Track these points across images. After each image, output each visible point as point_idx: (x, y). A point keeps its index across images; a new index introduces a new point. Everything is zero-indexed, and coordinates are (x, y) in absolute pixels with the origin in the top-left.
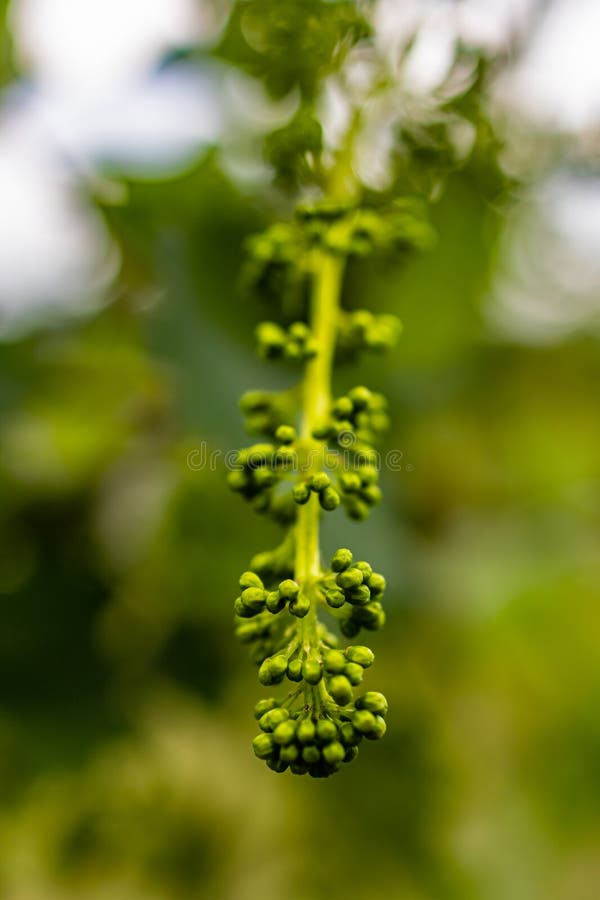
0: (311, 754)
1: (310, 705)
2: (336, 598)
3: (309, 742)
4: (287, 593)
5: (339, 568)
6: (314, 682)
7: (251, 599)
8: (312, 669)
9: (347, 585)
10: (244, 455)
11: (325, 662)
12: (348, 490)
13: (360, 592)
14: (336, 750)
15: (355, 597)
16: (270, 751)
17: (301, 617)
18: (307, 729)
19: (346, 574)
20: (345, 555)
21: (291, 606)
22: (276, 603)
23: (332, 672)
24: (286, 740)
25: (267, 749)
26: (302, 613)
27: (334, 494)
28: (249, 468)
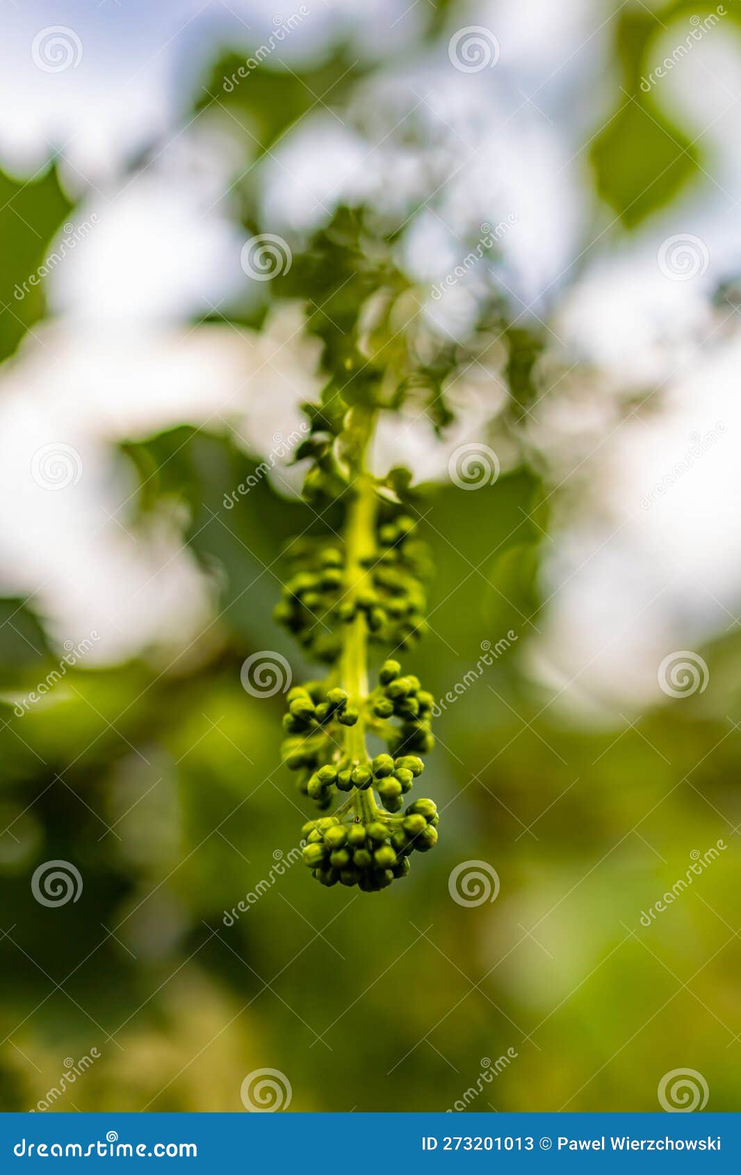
0: (362, 856)
1: (360, 817)
2: (385, 707)
3: (360, 844)
4: (336, 699)
5: (386, 679)
6: (364, 785)
7: (300, 708)
8: (362, 772)
9: (395, 694)
10: (289, 589)
11: (375, 764)
12: (394, 615)
13: (408, 704)
14: (387, 853)
15: (404, 708)
16: (320, 858)
17: (350, 725)
18: (358, 831)
19: (393, 684)
20: (393, 665)
21: (340, 714)
22: (325, 712)
23: (381, 774)
24: (336, 842)
25: (316, 856)
26: (351, 721)
27: (380, 614)
28: (295, 600)
